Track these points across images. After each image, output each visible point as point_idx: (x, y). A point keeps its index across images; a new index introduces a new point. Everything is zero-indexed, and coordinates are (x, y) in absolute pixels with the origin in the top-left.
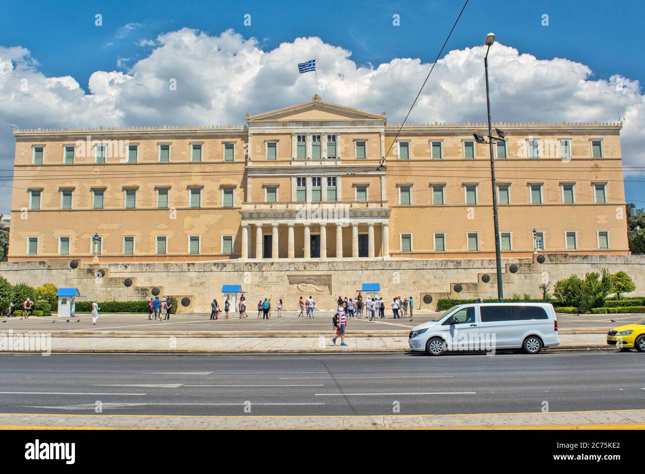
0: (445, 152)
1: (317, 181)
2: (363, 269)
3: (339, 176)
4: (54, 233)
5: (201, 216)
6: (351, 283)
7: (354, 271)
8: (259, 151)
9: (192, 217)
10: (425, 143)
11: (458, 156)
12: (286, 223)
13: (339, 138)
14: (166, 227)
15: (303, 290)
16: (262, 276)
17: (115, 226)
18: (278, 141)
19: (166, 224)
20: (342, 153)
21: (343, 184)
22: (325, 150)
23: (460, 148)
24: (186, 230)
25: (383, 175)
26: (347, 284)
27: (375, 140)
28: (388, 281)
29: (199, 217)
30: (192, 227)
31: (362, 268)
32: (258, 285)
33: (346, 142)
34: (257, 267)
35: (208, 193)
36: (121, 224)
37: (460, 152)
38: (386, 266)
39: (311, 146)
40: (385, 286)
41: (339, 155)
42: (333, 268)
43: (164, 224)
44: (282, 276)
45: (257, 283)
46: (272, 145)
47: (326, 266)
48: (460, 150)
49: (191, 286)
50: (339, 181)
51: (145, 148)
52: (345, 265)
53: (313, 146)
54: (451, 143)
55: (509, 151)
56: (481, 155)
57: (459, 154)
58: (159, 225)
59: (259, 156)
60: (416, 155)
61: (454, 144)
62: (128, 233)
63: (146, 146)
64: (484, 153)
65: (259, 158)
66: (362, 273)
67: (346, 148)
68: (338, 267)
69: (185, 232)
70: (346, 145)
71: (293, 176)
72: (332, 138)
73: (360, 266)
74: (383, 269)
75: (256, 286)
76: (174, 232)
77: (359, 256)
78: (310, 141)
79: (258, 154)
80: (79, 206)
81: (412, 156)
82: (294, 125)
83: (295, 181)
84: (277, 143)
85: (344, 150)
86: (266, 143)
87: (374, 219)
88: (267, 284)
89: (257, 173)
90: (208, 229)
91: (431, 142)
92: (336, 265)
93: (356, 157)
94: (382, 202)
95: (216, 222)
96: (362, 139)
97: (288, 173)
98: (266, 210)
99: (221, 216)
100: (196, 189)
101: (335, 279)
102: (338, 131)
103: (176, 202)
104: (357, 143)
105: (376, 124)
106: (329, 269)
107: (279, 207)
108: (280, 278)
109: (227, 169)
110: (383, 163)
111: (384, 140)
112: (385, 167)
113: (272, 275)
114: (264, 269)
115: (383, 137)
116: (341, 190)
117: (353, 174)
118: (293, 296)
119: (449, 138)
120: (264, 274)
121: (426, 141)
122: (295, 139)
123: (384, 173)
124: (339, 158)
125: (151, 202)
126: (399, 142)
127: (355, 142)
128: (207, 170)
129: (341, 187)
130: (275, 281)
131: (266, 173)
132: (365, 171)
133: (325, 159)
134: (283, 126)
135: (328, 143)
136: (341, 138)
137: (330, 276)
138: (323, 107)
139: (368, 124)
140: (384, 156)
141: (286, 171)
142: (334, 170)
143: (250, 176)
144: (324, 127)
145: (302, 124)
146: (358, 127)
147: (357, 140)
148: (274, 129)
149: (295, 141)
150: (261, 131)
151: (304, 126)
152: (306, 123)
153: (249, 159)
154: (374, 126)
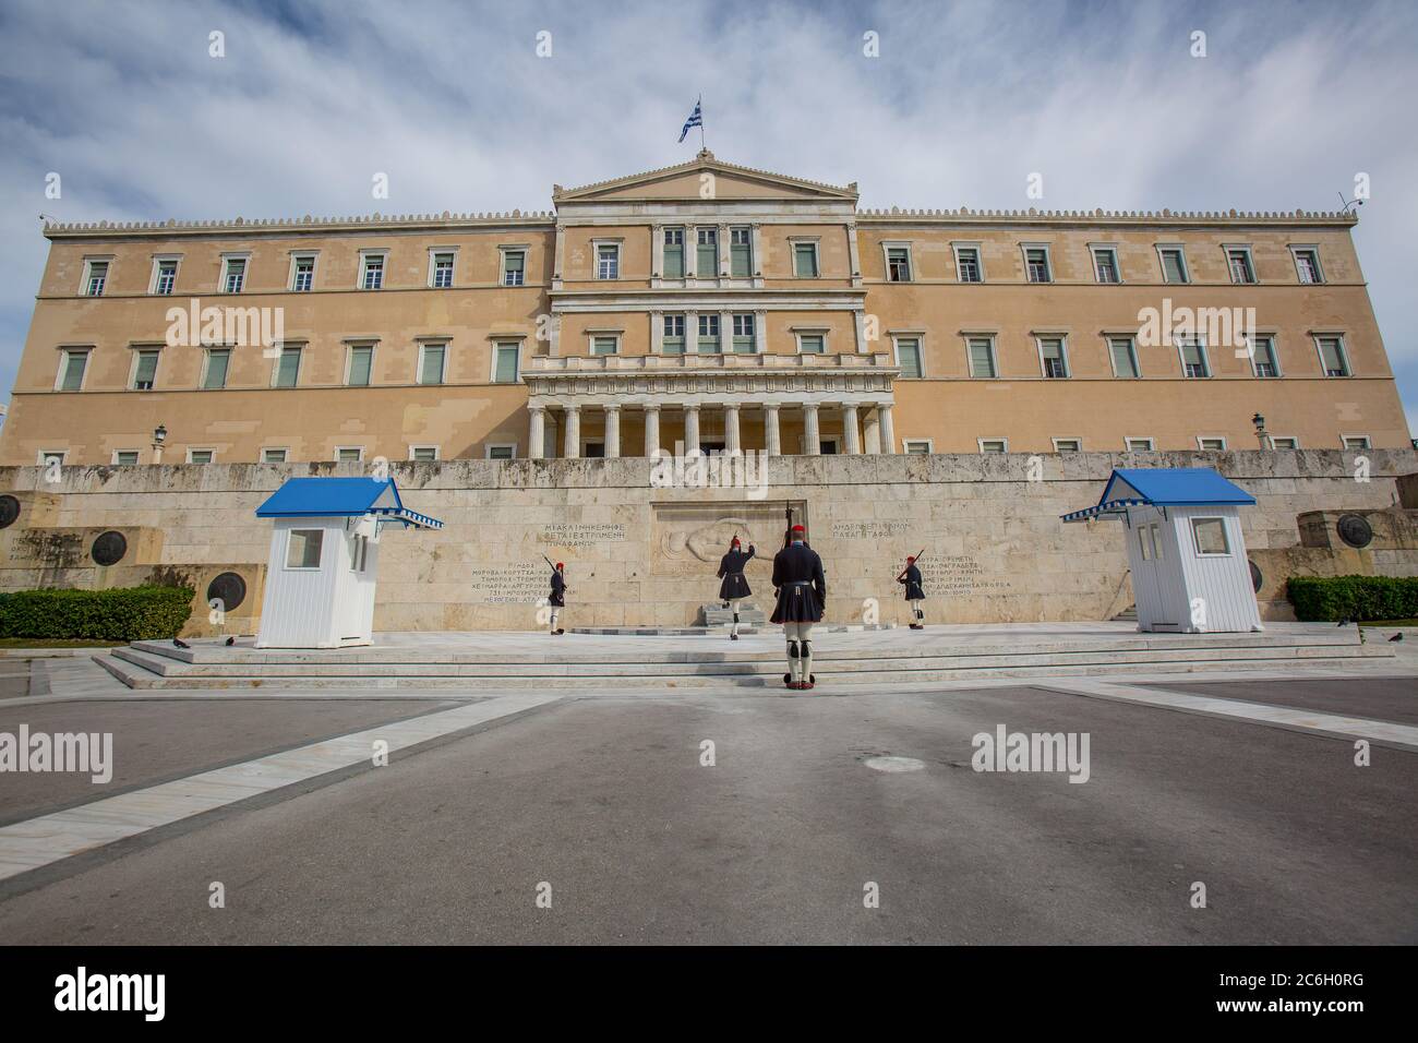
0: (987, 269)
1: (710, 323)
2: (914, 479)
3: (759, 311)
4: (103, 442)
5: (443, 403)
6: (877, 530)
7: (883, 487)
8: (580, 262)
9: (422, 405)
10: (943, 251)
11: (1015, 276)
12: (639, 402)
13: (756, 235)
14: (362, 427)
15: (706, 557)
16: (562, 506)
17: (246, 427)
18: (621, 240)
19: (362, 422)
20: (765, 266)
21: (769, 329)
22: (726, 259)
23: (1018, 261)
24: (406, 433)
25: (859, 311)
26: (864, 535)
27: (835, 240)
28: (1001, 523)
29: (439, 405)
30: (420, 427)
31: (912, 476)
32: (549, 539)
33: (772, 244)
34: (545, 473)
35: (462, 353)
36: (259, 423)
37: (1020, 270)
38: (989, 471)
39: (696, 253)
40: (994, 538)
41: (758, 267)
42: (810, 478)
43: (358, 421)
44: (634, 506)
46: (610, 252)
47: (786, 470)
48: (1019, 265)
50: (761, 324)
51: (330, 261)
52: (850, 468)
53: (699, 250)
54: (998, 251)
55: (1121, 268)
56: (1066, 277)
57: (1019, 274)
58: (345, 422)
59: (580, 272)
60: (925, 274)
61: (1003, 253)
62: (275, 443)
63: (333, 257)
64: (1071, 271)
65: (579, 274)
66: (913, 493)
67: (772, 256)
68: (830, 473)
69: (404, 438)
70: (773, 250)
71: (655, 312)
73: (903, 471)
74: (981, 481)
75: (539, 540)
76: (378, 440)
78: (692, 239)
79: (578, 267)
80: (171, 382)
81: (916, 275)
82: (658, 209)
83: (659, 323)
84: (620, 245)
85: (768, 260)
86: (596, 245)
87: (857, 394)
88: (579, 532)
89: (574, 306)
90: (456, 431)
91: (956, 248)
92: (823, 468)
93: (795, 273)
94: (873, 355)
95: (476, 415)
96: (807, 238)
97: (645, 305)
98: (590, 371)
99: (488, 402)
100: (436, 344)
101: (818, 515)
102: (753, 221)
103: (388, 372)
104: (797, 245)
105: (835, 209)
106: (798, 481)
107: (622, 364)
108: (626, 514)
109: (508, 301)
110: (857, 285)
111: (856, 239)
112: (861, 295)
113: (596, 500)
114: (569, 481)
115: (853, 234)
116: (765, 341)
117: (791, 307)
118: (673, 575)
119: (992, 241)
120: (569, 499)
121: (943, 247)
122: (660, 236)
123: (862, 307)
124: (759, 274)
125: (332, 373)
126: (886, 248)
127: (793, 243)
128: (463, 304)
129: (765, 335)
130: (609, 522)
131: (594, 305)
132: (818, 302)
133: (727, 276)
134: (634, 211)
135: (731, 247)
136: (762, 235)
137: (803, 503)
138: (720, 172)
139: (818, 207)
140: (859, 271)
141: (639, 301)
142: (748, 299)
143: (556, 313)
144: (722, 212)
145: (676, 207)
146: (798, 212)
147: (797, 240)
148: (612, 216)
149: (659, 241)
150: (584, 221)
151: (679, 211)
152: (683, 206)
153: (557, 276)
154: (834, 212)
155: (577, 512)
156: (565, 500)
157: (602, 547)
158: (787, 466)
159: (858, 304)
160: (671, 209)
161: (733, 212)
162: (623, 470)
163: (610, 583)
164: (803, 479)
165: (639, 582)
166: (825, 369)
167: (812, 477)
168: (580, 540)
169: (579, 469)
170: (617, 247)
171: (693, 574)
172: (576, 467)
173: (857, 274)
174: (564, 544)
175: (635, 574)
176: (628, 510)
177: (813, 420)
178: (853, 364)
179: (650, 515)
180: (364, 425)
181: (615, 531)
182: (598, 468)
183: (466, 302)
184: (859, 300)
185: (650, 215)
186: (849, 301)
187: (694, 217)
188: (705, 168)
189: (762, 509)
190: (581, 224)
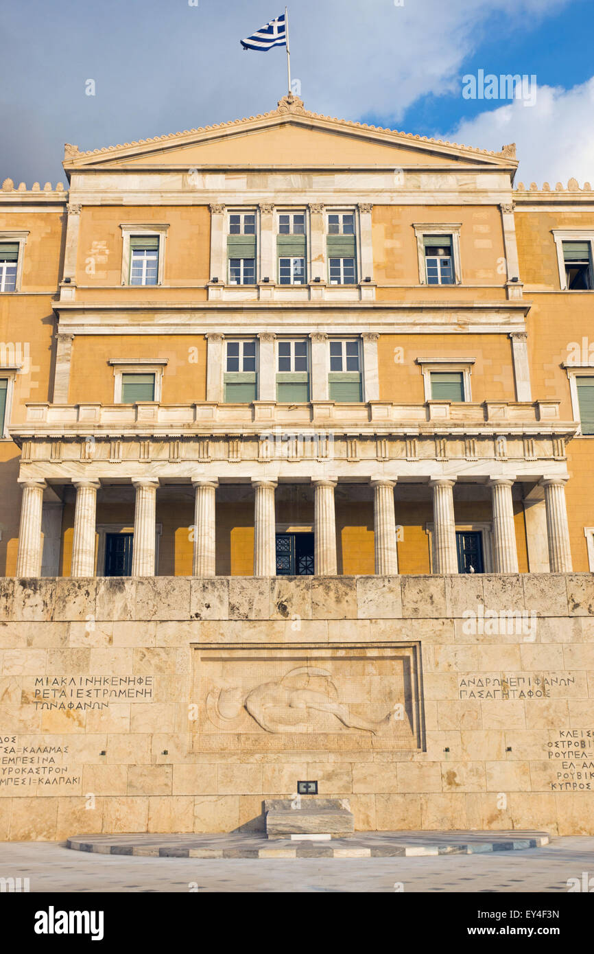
1: (296, 352)
2: (580, 611)
3: (370, 335)
6: (524, 687)
12: (185, 475)
13: (365, 219)
16: (61, 649)
18: (164, 227)
20: (377, 267)
21: (383, 364)
22: (320, 256)
25: (518, 335)
26: (506, 695)
27: (484, 229)
31: (577, 606)
33: (390, 234)
34: (37, 599)
39: (275, 246)
41: (366, 267)
42: (426, 609)
44: (167, 650)
45: (29, 686)
46: (146, 244)
47: (390, 596)
50: (370, 353)
53: (279, 244)
59: (102, 274)
65: (99, 278)
66: (578, 631)
67: (390, 252)
68: (455, 602)
70: (389, 244)
71: (214, 336)
73: (563, 600)
75: (26, 700)
78: (270, 228)
79: (98, 267)
82: (218, 181)
83: (219, 352)
84: (163, 236)
85: (382, 259)
86: (126, 235)
87: (511, 465)
88: (86, 688)
89: (90, 324)
92: (444, 595)
93: (423, 278)
94: (536, 405)
96: (440, 225)
97: (199, 324)
98: (112, 427)
101: (437, 664)
102: (361, 201)
104: (424, 236)
105: (484, 181)
106: (408, 614)
107: (163, 416)
108: (155, 661)
110: (516, 296)
111: (513, 228)
112: (524, 310)
113: (111, 640)
114: (71, 611)
115: (509, 219)
116: (377, 380)
117: (417, 329)
118: (223, 753)
120: (72, 638)
122: (222, 223)
123: (521, 329)
124: (368, 280)
126: (558, 239)
127: (419, 234)
129: (376, 372)
130: (130, 673)
131: (123, 324)
132: (456, 321)
133: (321, 283)
134: (184, 184)
135: (328, 239)
136: (374, 221)
137: (416, 647)
138: (312, 127)
139: (458, 180)
140: (517, 275)
141: (189, 319)
142: (352, 318)
143: (65, 337)
144: (315, 187)
145: (245, 180)
146: (427, 188)
147: (425, 228)
148: (151, 192)
149: (220, 227)
150: (110, 199)
151: (250, 185)
152: (257, 178)
153: (68, 281)
154: (480, 187)
155: (82, 658)
156: (65, 639)
157: (119, 710)
158: (391, 590)
159: (517, 323)
160: (240, 181)
161: (332, 188)
162: (151, 594)
163: (130, 766)
164: (416, 610)
165: (171, 765)
166: (463, 426)
167: (429, 607)
168: (87, 700)
169: (88, 593)
170: (158, 237)
171: (252, 753)
172: (83, 591)
173: (515, 280)
174: (62, 706)
175: (165, 753)
176: (158, 655)
177: (445, 504)
178: (508, 418)
179: (187, 660)
181: (139, 687)
182: (115, 593)
184: (519, 318)
185: (207, 191)
186: (502, 321)
187: (273, 194)
188: (291, 123)
189: (356, 653)
190: (104, 203)
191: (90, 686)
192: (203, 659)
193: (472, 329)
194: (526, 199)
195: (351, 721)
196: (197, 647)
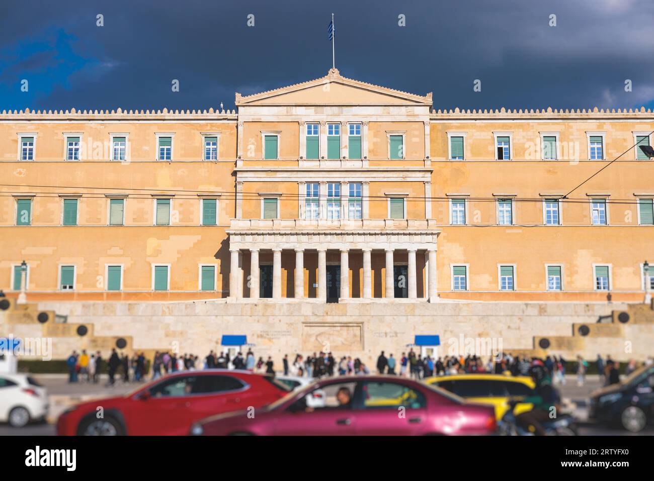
0: (515, 150)
1: (335, 189)
2: (408, 314)
3: (366, 182)
5: (171, 237)
6: (391, 335)
7: (395, 317)
8: (253, 147)
9: (158, 239)
10: (487, 138)
12: (292, 248)
13: (365, 129)
14: (121, 252)
16: (267, 323)
17: (48, 250)
18: (279, 132)
19: (121, 249)
20: (370, 151)
21: (371, 194)
22: (346, 146)
24: (149, 256)
25: (427, 182)
26: (386, 336)
27: (416, 133)
29: (168, 239)
30: (157, 253)
32: (261, 336)
33: (375, 136)
35: (181, 205)
36: (56, 248)
39: (326, 141)
41: (365, 153)
42: (366, 313)
43: (118, 248)
44: (295, 323)
45: (259, 333)
49: (167, 335)
50: (366, 189)
51: (90, 140)
53: (328, 140)
54: (524, 137)
55: (607, 149)
58: (110, 249)
59: (254, 154)
60: (473, 154)
61: (528, 139)
62: (67, 262)
63: (91, 137)
65: (251, 154)
66: (407, 319)
67: (375, 144)
68: (374, 311)
69: (148, 259)
70: (375, 140)
71: (301, 183)
72: (356, 127)
73: (403, 311)
76: (131, 260)
77: (395, 297)
78: (324, 133)
79: (252, 151)
81: (468, 155)
82: (302, 111)
83: (303, 189)
84: (279, 136)
85: (372, 147)
86: (263, 135)
87: (415, 245)
88: (274, 334)
89: (250, 176)
90: (180, 256)
91: (495, 136)
93: (389, 157)
94: (427, 220)
95: (192, 246)
96: (397, 131)
97: (295, 177)
98: (265, 230)
99: (199, 237)
100: (164, 200)
101: (368, 328)
102: (364, 120)
103: (135, 217)
104: (391, 136)
105: (418, 110)
107: (282, 224)
109: (208, 171)
110: (428, 165)
111: (429, 132)
112: (431, 172)
113: (280, 321)
115: (428, 128)
117: (386, 180)
119: (521, 130)
120: (269, 320)
121: (487, 135)
122: (305, 128)
123: (429, 179)
124: (366, 157)
125: (99, 217)
126: (449, 136)
127: (389, 135)
128: (180, 172)
129: (368, 198)
130: (285, 330)
131: (263, 177)
132: (402, 176)
133: (346, 159)
134: (287, 112)
135: (349, 137)
136: (369, 130)
137: (362, 323)
138: (343, 84)
139: (406, 110)
140: (429, 156)
141: (291, 175)
142: (358, 174)
143: (240, 183)
144: (344, 113)
145: (314, 110)
146: (393, 114)
147: (391, 133)
148: (273, 116)
149: (303, 132)
150: (256, 118)
151: (316, 113)
152: (319, 108)
153: (240, 158)
154: (416, 113)
155: (273, 326)
157: (283, 340)
159: (428, 177)
160: (311, 111)
161: (351, 113)
166: (397, 230)
168: (275, 337)
170: (277, 136)
173: (428, 158)
174: (268, 338)
175: (296, 350)
176: (293, 325)
177: (390, 259)
179: (301, 326)
180: (122, 251)
181: (288, 333)
183: (182, 171)
184: (429, 174)
185: (297, 115)
186: (421, 176)
187: (325, 117)
188: (334, 82)
189: (346, 325)
190: (253, 121)
191: (276, 333)
192: (305, 326)
193: (408, 180)
194: (436, 118)
195: (345, 342)
196: (303, 323)
